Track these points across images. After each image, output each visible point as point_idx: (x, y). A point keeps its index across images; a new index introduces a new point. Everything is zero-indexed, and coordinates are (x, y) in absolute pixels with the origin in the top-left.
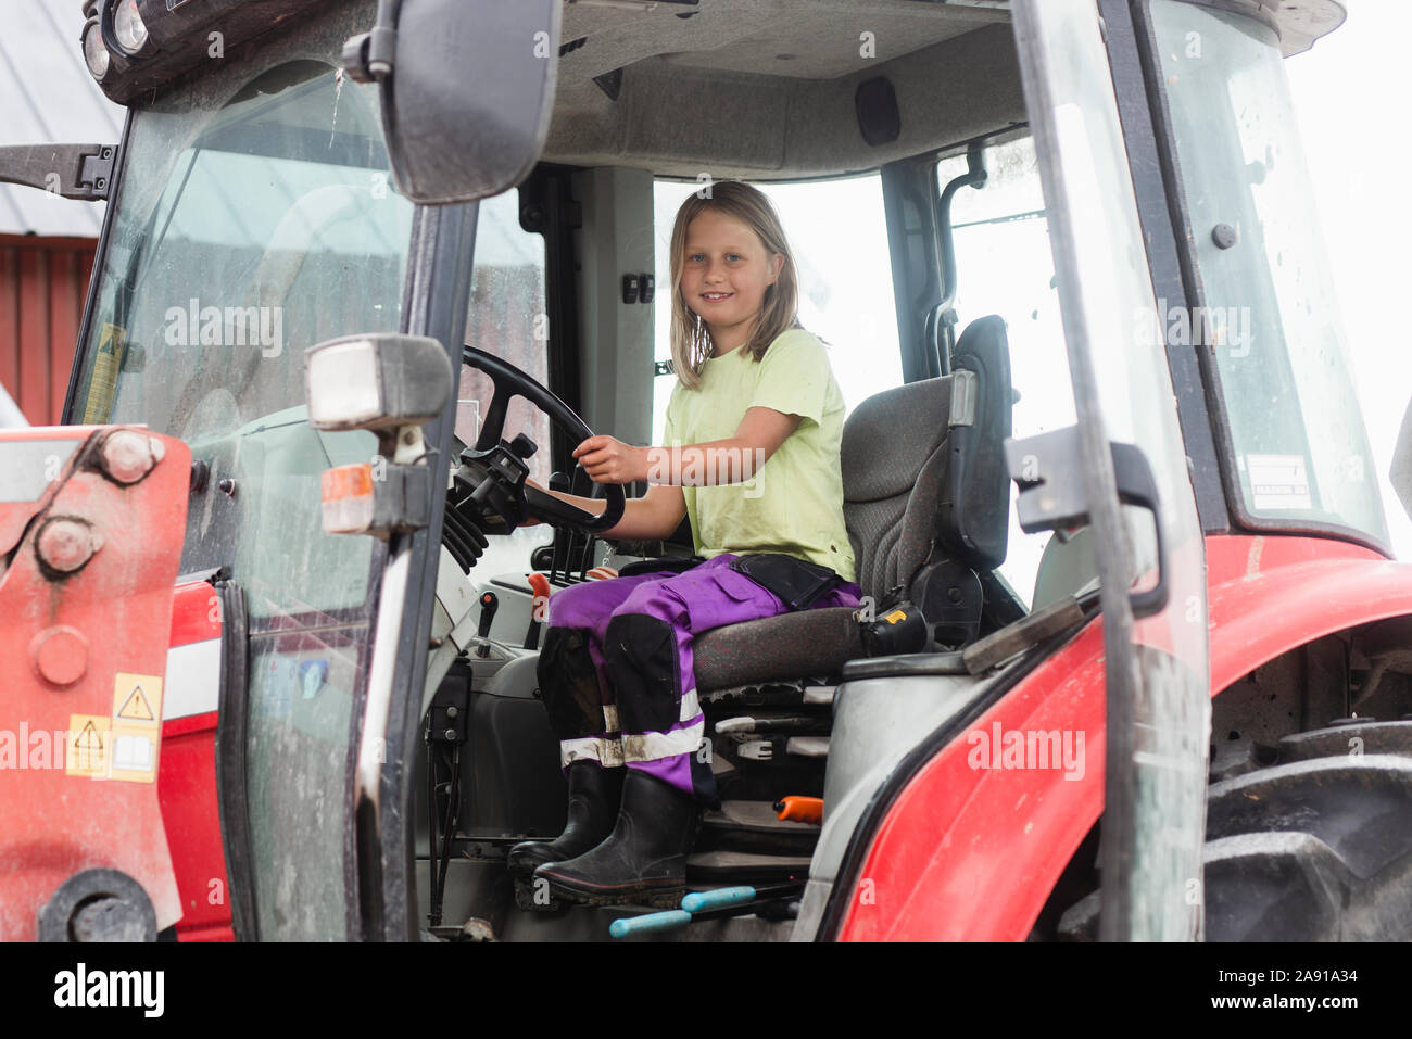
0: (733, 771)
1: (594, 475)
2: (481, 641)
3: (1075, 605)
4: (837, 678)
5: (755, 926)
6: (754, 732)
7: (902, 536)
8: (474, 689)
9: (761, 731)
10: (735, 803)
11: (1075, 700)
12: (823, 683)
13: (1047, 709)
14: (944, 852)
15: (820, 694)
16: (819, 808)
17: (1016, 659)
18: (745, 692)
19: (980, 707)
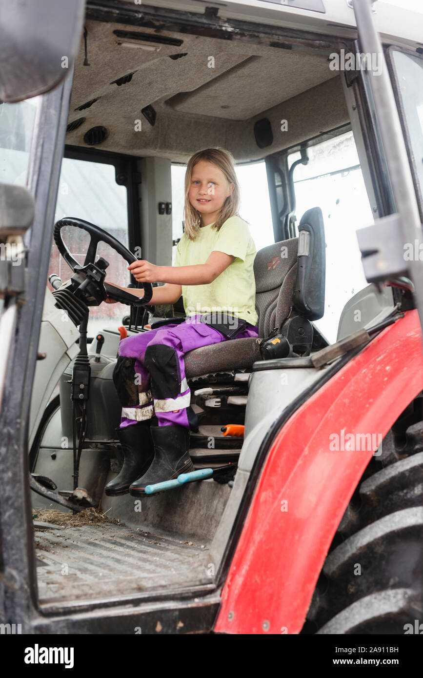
0: (203, 412)
1: (138, 278)
2: (97, 355)
3: (366, 333)
4: (250, 369)
5: (213, 485)
6: (213, 395)
7: (278, 305)
8: (92, 375)
9: (216, 394)
10: (205, 426)
11: (367, 379)
12: (243, 372)
13: (353, 384)
14: (305, 456)
15: (242, 377)
16: (243, 430)
17: (337, 359)
18: (208, 377)
19: (320, 383)
